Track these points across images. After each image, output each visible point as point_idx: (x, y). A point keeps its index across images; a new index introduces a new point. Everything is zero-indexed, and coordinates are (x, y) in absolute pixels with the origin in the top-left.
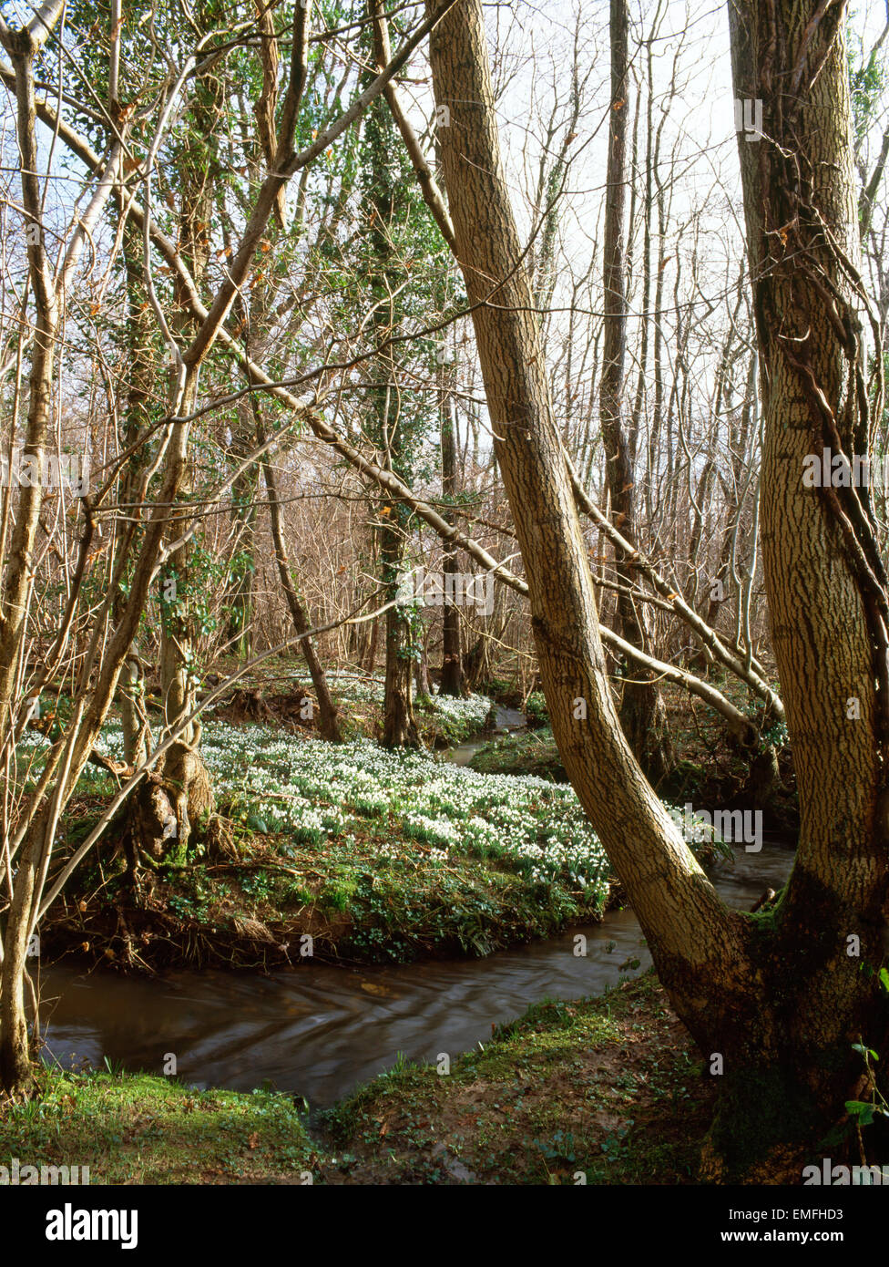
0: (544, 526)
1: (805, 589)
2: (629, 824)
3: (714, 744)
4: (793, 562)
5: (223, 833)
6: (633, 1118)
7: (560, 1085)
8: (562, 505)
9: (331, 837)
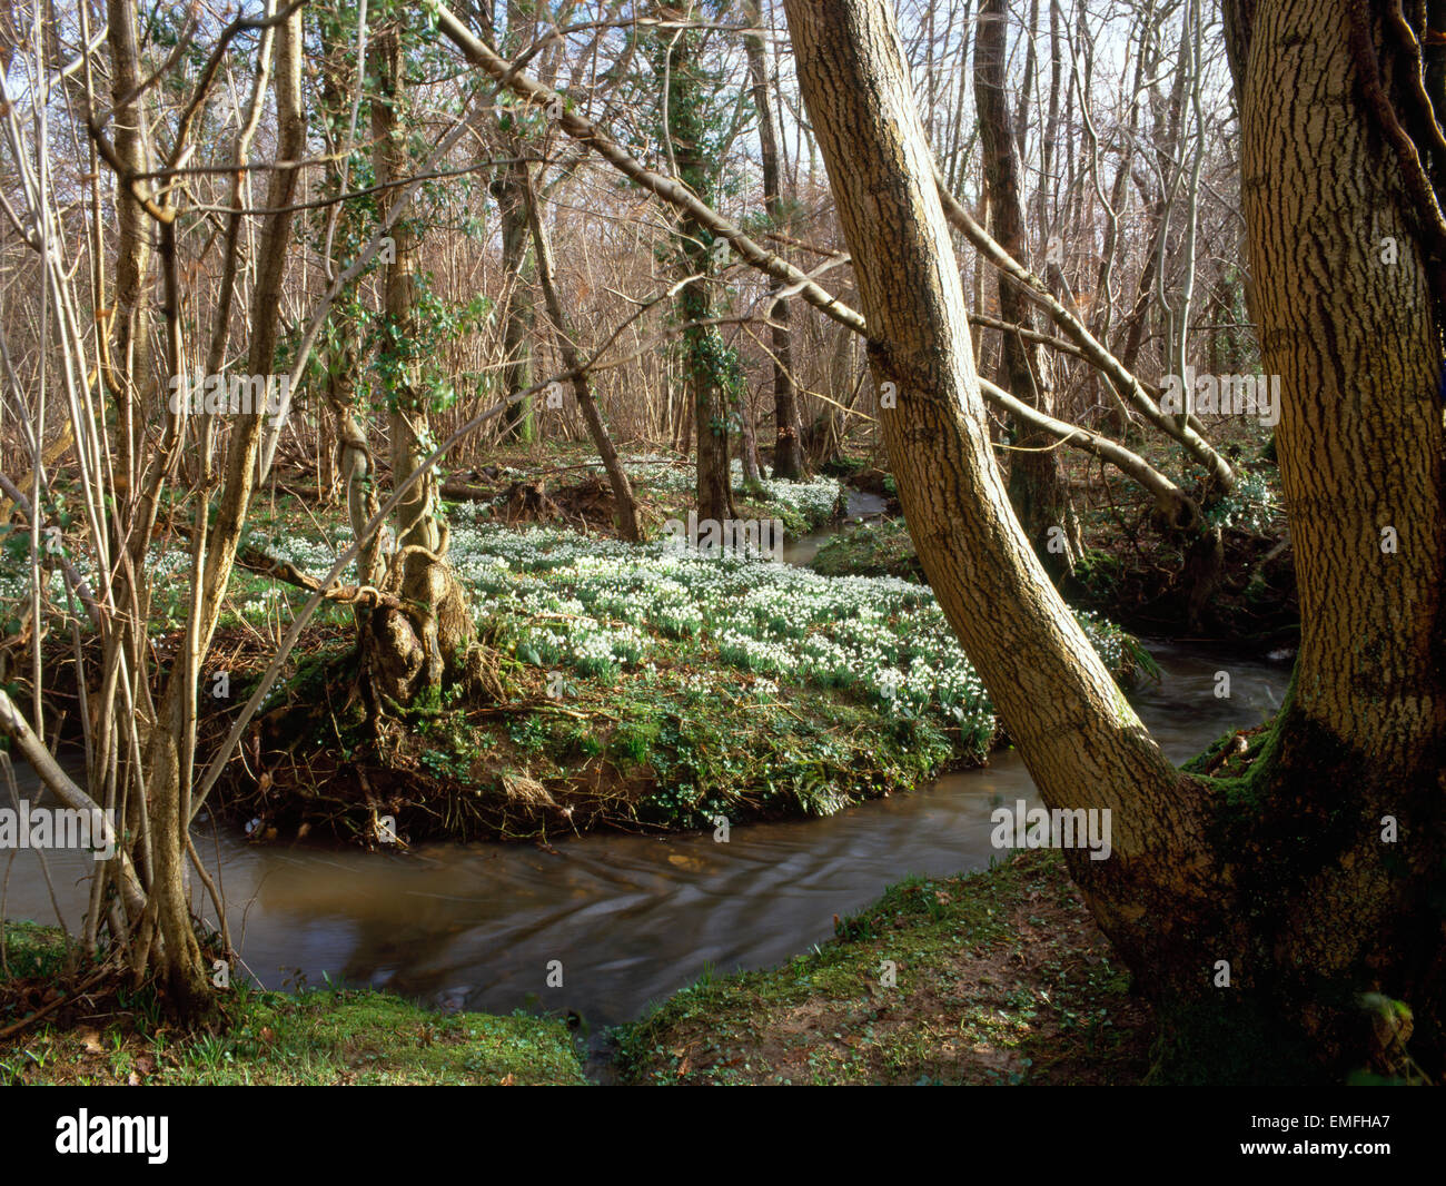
0: (881, 196)
1: (1324, 262)
2: (1024, 651)
3: (1135, 526)
4: (1304, 220)
5: (486, 668)
6: (1030, 1054)
7: (926, 1003)
8: (910, 161)
9: (627, 668)
